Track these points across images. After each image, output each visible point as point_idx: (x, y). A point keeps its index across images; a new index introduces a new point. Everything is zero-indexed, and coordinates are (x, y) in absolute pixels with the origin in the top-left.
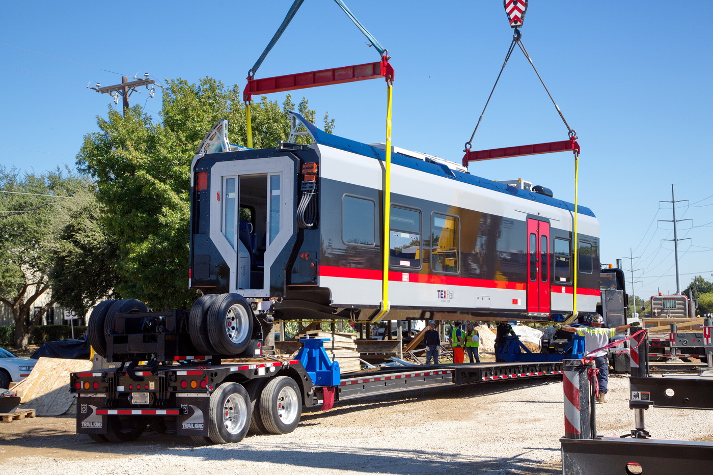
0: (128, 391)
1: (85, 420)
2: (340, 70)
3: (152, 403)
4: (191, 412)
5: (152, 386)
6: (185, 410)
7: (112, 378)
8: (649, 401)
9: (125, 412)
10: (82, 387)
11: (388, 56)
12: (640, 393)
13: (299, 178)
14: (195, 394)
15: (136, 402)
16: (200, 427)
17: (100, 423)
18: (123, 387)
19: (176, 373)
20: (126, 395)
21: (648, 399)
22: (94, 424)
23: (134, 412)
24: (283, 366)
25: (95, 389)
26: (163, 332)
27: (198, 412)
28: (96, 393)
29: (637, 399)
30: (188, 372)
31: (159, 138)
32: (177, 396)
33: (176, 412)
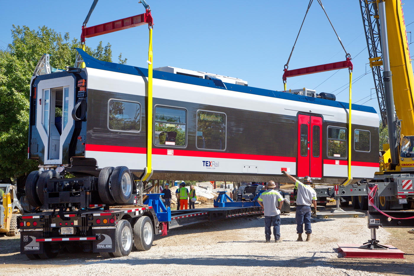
0: (58, 226)
1: (26, 246)
2: (126, 20)
3: (75, 234)
4: (103, 238)
5: (76, 223)
6: (98, 237)
7: (48, 219)
8: (379, 224)
9: (57, 239)
10: (25, 225)
11: (149, 10)
12: (374, 220)
13: (77, 89)
14: (106, 227)
15: (64, 233)
16: (110, 247)
17: (38, 247)
18: (55, 224)
19: (93, 215)
20: (57, 229)
21: (379, 223)
22: (34, 248)
23: (64, 239)
24: (146, 210)
25: (34, 226)
26: (84, 190)
27: (108, 238)
28: (35, 229)
29: (373, 223)
30: (101, 214)
31: (15, 65)
32: (93, 228)
33: (93, 238)
